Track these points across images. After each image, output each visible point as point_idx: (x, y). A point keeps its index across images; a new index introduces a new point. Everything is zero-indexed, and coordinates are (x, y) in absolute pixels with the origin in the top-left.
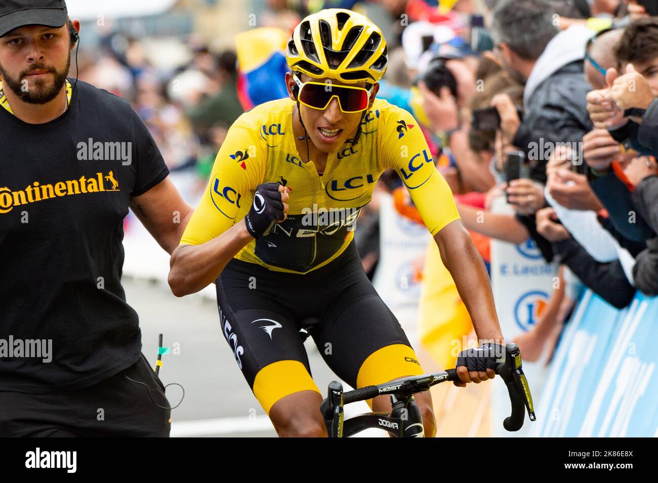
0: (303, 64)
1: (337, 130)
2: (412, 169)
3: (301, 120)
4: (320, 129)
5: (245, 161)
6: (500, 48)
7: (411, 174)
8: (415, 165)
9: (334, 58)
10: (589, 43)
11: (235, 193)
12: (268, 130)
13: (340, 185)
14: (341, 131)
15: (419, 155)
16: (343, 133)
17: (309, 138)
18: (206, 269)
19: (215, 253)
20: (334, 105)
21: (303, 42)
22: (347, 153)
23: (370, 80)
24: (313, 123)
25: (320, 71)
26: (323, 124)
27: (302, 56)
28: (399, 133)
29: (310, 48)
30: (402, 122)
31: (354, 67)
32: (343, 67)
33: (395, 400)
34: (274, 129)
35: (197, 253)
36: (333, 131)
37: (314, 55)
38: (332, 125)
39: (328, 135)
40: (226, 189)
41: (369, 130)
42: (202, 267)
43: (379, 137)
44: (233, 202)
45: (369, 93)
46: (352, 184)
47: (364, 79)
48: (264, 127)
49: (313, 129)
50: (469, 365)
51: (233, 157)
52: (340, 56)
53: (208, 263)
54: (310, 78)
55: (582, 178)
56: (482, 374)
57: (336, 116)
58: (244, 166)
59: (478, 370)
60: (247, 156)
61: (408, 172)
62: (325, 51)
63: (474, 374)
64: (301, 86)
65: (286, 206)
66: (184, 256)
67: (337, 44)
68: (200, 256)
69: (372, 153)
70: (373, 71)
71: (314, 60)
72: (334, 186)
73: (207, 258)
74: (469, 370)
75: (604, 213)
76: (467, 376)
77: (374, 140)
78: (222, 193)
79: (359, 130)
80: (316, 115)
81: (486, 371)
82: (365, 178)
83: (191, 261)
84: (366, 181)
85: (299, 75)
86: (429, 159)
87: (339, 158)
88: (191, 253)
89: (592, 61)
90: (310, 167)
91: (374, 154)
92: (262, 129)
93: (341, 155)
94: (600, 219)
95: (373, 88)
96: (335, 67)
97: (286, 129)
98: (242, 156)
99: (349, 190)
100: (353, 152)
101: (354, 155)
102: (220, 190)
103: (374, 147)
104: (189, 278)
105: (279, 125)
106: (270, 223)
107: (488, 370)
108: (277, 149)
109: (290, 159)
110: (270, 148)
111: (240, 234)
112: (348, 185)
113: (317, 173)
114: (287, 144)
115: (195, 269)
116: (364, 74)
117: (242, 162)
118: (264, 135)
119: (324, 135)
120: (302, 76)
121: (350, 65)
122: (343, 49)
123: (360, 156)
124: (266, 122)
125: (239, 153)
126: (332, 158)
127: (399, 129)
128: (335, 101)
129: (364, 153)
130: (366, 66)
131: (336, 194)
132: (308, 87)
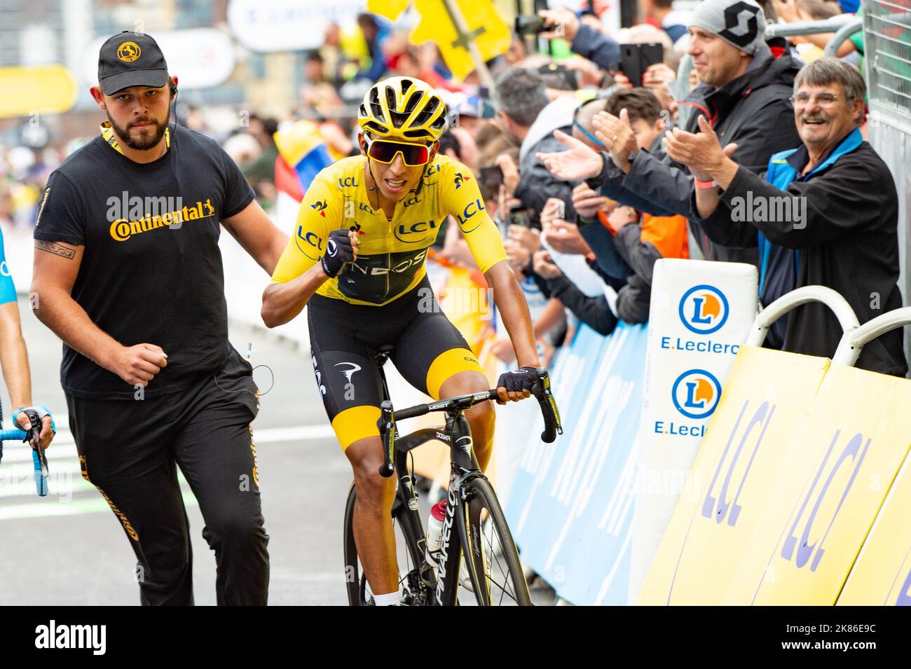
0: (372, 124)
1: (401, 181)
2: (467, 216)
3: (371, 173)
4: (387, 180)
5: (324, 210)
6: (500, 116)
7: (466, 220)
8: (469, 212)
9: (398, 118)
10: (577, 112)
12: (344, 183)
13: (407, 229)
14: (405, 182)
15: (473, 203)
16: (407, 185)
17: (379, 189)
18: (291, 304)
19: (298, 290)
20: (399, 159)
21: (372, 106)
22: (412, 202)
23: (429, 138)
24: (382, 175)
25: (386, 130)
26: (390, 176)
27: (371, 117)
28: (456, 185)
29: (377, 110)
30: (459, 175)
31: (415, 126)
32: (406, 126)
33: (448, 417)
34: (349, 182)
35: (282, 291)
36: (398, 182)
37: (381, 117)
38: (397, 177)
39: (394, 185)
40: (309, 235)
41: (431, 182)
42: (287, 302)
43: (440, 187)
44: (315, 246)
45: (429, 150)
46: (417, 228)
47: (424, 137)
48: (340, 180)
49: (382, 181)
50: (507, 386)
51: (313, 206)
52: (403, 117)
53: (293, 299)
54: (378, 137)
55: (573, 226)
56: (519, 394)
57: (401, 168)
58: (323, 214)
59: (515, 391)
60: (326, 206)
61: (464, 218)
62: (391, 113)
63: (512, 394)
64: (371, 143)
65: (355, 249)
66: (272, 293)
67: (401, 108)
68: (285, 294)
69: (433, 201)
70: (432, 130)
71: (381, 120)
72: (402, 230)
73: (291, 295)
74: (507, 391)
75: (592, 256)
76: (506, 395)
77: (436, 191)
78: (305, 238)
79: (421, 182)
80: (383, 168)
81: (522, 391)
82: (428, 223)
83: (278, 297)
84: (429, 227)
85: (369, 135)
86: (482, 207)
87: (405, 206)
88: (278, 291)
89: (579, 126)
90: (380, 215)
91: (436, 203)
92: (338, 182)
93: (407, 204)
94: (588, 261)
95: (433, 145)
96: (399, 127)
97: (359, 182)
98: (321, 206)
99: (414, 233)
100: (417, 201)
101: (418, 204)
102: (303, 235)
103: (436, 196)
104: (277, 312)
105: (353, 179)
107: (524, 390)
108: (352, 199)
109: (363, 208)
110: (346, 198)
111: (317, 274)
112: (413, 229)
113: (386, 219)
114: (361, 195)
115: (282, 305)
116: (424, 133)
117: (321, 211)
118: (341, 187)
119: (391, 186)
120: (372, 135)
121: (413, 124)
122: (405, 112)
123: (423, 205)
124: (341, 175)
125: (319, 203)
126: (399, 206)
127: (456, 181)
128: (399, 156)
129: (426, 203)
130: (426, 126)
131: (403, 237)
132: (376, 144)
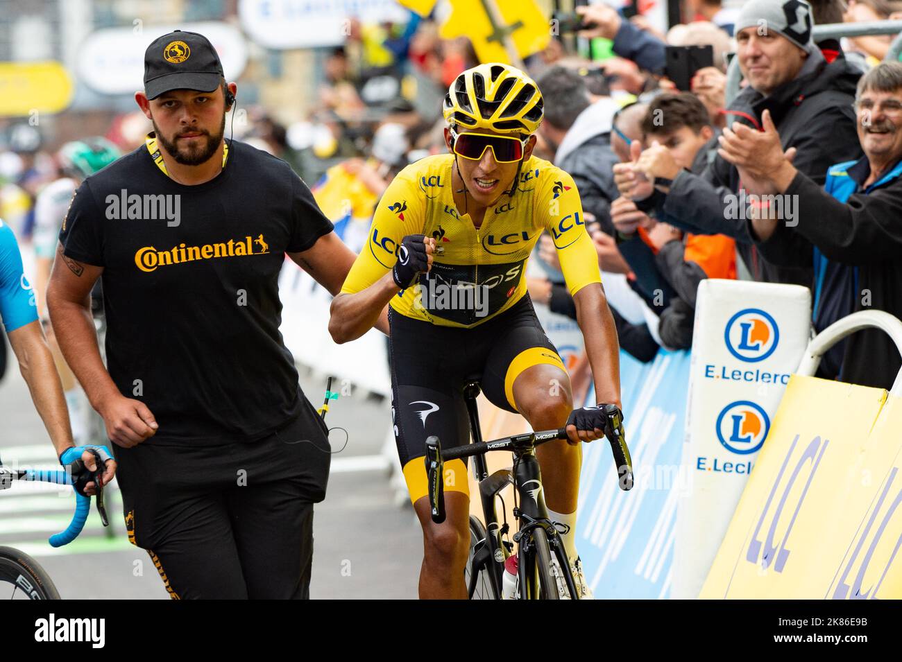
0: (459, 116)
1: (492, 181)
2: (562, 230)
3: (459, 173)
4: (476, 180)
5: (403, 212)
7: (561, 234)
8: (564, 226)
9: (487, 109)
10: (616, 116)
11: (394, 243)
12: (428, 182)
13: (497, 240)
14: (497, 181)
15: (570, 216)
16: (499, 184)
17: (468, 191)
18: (359, 318)
19: (366, 303)
20: (489, 155)
21: (458, 94)
22: (504, 208)
23: (523, 131)
24: (470, 173)
25: (474, 122)
26: (479, 174)
27: (457, 107)
28: (554, 194)
29: (463, 99)
30: (559, 183)
31: (507, 116)
32: (496, 117)
34: (434, 181)
35: (350, 303)
36: (489, 181)
37: (468, 107)
38: (488, 175)
39: (485, 185)
40: (384, 240)
41: (527, 188)
42: (355, 316)
43: (536, 195)
44: (392, 253)
45: (523, 144)
46: (508, 240)
47: (517, 129)
48: (424, 179)
49: (470, 179)
50: (578, 424)
51: (391, 208)
53: (361, 311)
54: (466, 130)
56: (590, 433)
57: (491, 165)
58: (402, 217)
59: (586, 430)
60: (405, 208)
61: (558, 232)
62: (479, 102)
63: (582, 433)
64: (456, 137)
65: (431, 258)
66: (341, 305)
67: (490, 96)
68: (353, 306)
69: (527, 210)
70: (526, 122)
71: (468, 110)
72: (490, 241)
73: (360, 307)
74: (577, 429)
75: (632, 276)
76: (575, 434)
77: (531, 198)
78: (380, 243)
79: (516, 184)
80: (471, 166)
81: (593, 430)
83: (346, 309)
84: (522, 238)
85: (456, 128)
86: (580, 221)
87: (497, 213)
88: (347, 302)
89: (618, 132)
90: (466, 220)
91: (530, 211)
92: (421, 181)
93: (499, 211)
94: (629, 280)
95: (528, 139)
96: (488, 117)
97: (444, 182)
98: (400, 207)
100: (510, 209)
101: (511, 212)
102: (379, 240)
103: (530, 205)
104: (345, 326)
105: (439, 178)
106: (414, 274)
107: (596, 429)
108: (436, 201)
109: (448, 210)
110: (430, 201)
111: (387, 284)
112: (504, 240)
113: (473, 226)
114: (446, 196)
115: (349, 318)
116: (516, 124)
117: (399, 213)
118: (424, 187)
119: (480, 186)
120: (458, 129)
121: (503, 115)
122: (495, 99)
123: (516, 211)
124: (425, 174)
125: (397, 205)
126: (489, 213)
127: (555, 189)
128: (489, 151)
129: (520, 210)
130: (518, 116)
131: (492, 248)
132: (462, 138)
